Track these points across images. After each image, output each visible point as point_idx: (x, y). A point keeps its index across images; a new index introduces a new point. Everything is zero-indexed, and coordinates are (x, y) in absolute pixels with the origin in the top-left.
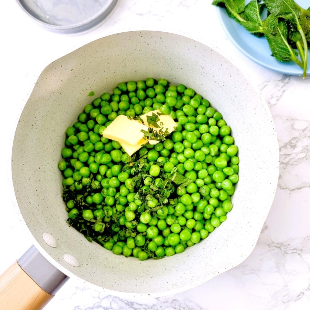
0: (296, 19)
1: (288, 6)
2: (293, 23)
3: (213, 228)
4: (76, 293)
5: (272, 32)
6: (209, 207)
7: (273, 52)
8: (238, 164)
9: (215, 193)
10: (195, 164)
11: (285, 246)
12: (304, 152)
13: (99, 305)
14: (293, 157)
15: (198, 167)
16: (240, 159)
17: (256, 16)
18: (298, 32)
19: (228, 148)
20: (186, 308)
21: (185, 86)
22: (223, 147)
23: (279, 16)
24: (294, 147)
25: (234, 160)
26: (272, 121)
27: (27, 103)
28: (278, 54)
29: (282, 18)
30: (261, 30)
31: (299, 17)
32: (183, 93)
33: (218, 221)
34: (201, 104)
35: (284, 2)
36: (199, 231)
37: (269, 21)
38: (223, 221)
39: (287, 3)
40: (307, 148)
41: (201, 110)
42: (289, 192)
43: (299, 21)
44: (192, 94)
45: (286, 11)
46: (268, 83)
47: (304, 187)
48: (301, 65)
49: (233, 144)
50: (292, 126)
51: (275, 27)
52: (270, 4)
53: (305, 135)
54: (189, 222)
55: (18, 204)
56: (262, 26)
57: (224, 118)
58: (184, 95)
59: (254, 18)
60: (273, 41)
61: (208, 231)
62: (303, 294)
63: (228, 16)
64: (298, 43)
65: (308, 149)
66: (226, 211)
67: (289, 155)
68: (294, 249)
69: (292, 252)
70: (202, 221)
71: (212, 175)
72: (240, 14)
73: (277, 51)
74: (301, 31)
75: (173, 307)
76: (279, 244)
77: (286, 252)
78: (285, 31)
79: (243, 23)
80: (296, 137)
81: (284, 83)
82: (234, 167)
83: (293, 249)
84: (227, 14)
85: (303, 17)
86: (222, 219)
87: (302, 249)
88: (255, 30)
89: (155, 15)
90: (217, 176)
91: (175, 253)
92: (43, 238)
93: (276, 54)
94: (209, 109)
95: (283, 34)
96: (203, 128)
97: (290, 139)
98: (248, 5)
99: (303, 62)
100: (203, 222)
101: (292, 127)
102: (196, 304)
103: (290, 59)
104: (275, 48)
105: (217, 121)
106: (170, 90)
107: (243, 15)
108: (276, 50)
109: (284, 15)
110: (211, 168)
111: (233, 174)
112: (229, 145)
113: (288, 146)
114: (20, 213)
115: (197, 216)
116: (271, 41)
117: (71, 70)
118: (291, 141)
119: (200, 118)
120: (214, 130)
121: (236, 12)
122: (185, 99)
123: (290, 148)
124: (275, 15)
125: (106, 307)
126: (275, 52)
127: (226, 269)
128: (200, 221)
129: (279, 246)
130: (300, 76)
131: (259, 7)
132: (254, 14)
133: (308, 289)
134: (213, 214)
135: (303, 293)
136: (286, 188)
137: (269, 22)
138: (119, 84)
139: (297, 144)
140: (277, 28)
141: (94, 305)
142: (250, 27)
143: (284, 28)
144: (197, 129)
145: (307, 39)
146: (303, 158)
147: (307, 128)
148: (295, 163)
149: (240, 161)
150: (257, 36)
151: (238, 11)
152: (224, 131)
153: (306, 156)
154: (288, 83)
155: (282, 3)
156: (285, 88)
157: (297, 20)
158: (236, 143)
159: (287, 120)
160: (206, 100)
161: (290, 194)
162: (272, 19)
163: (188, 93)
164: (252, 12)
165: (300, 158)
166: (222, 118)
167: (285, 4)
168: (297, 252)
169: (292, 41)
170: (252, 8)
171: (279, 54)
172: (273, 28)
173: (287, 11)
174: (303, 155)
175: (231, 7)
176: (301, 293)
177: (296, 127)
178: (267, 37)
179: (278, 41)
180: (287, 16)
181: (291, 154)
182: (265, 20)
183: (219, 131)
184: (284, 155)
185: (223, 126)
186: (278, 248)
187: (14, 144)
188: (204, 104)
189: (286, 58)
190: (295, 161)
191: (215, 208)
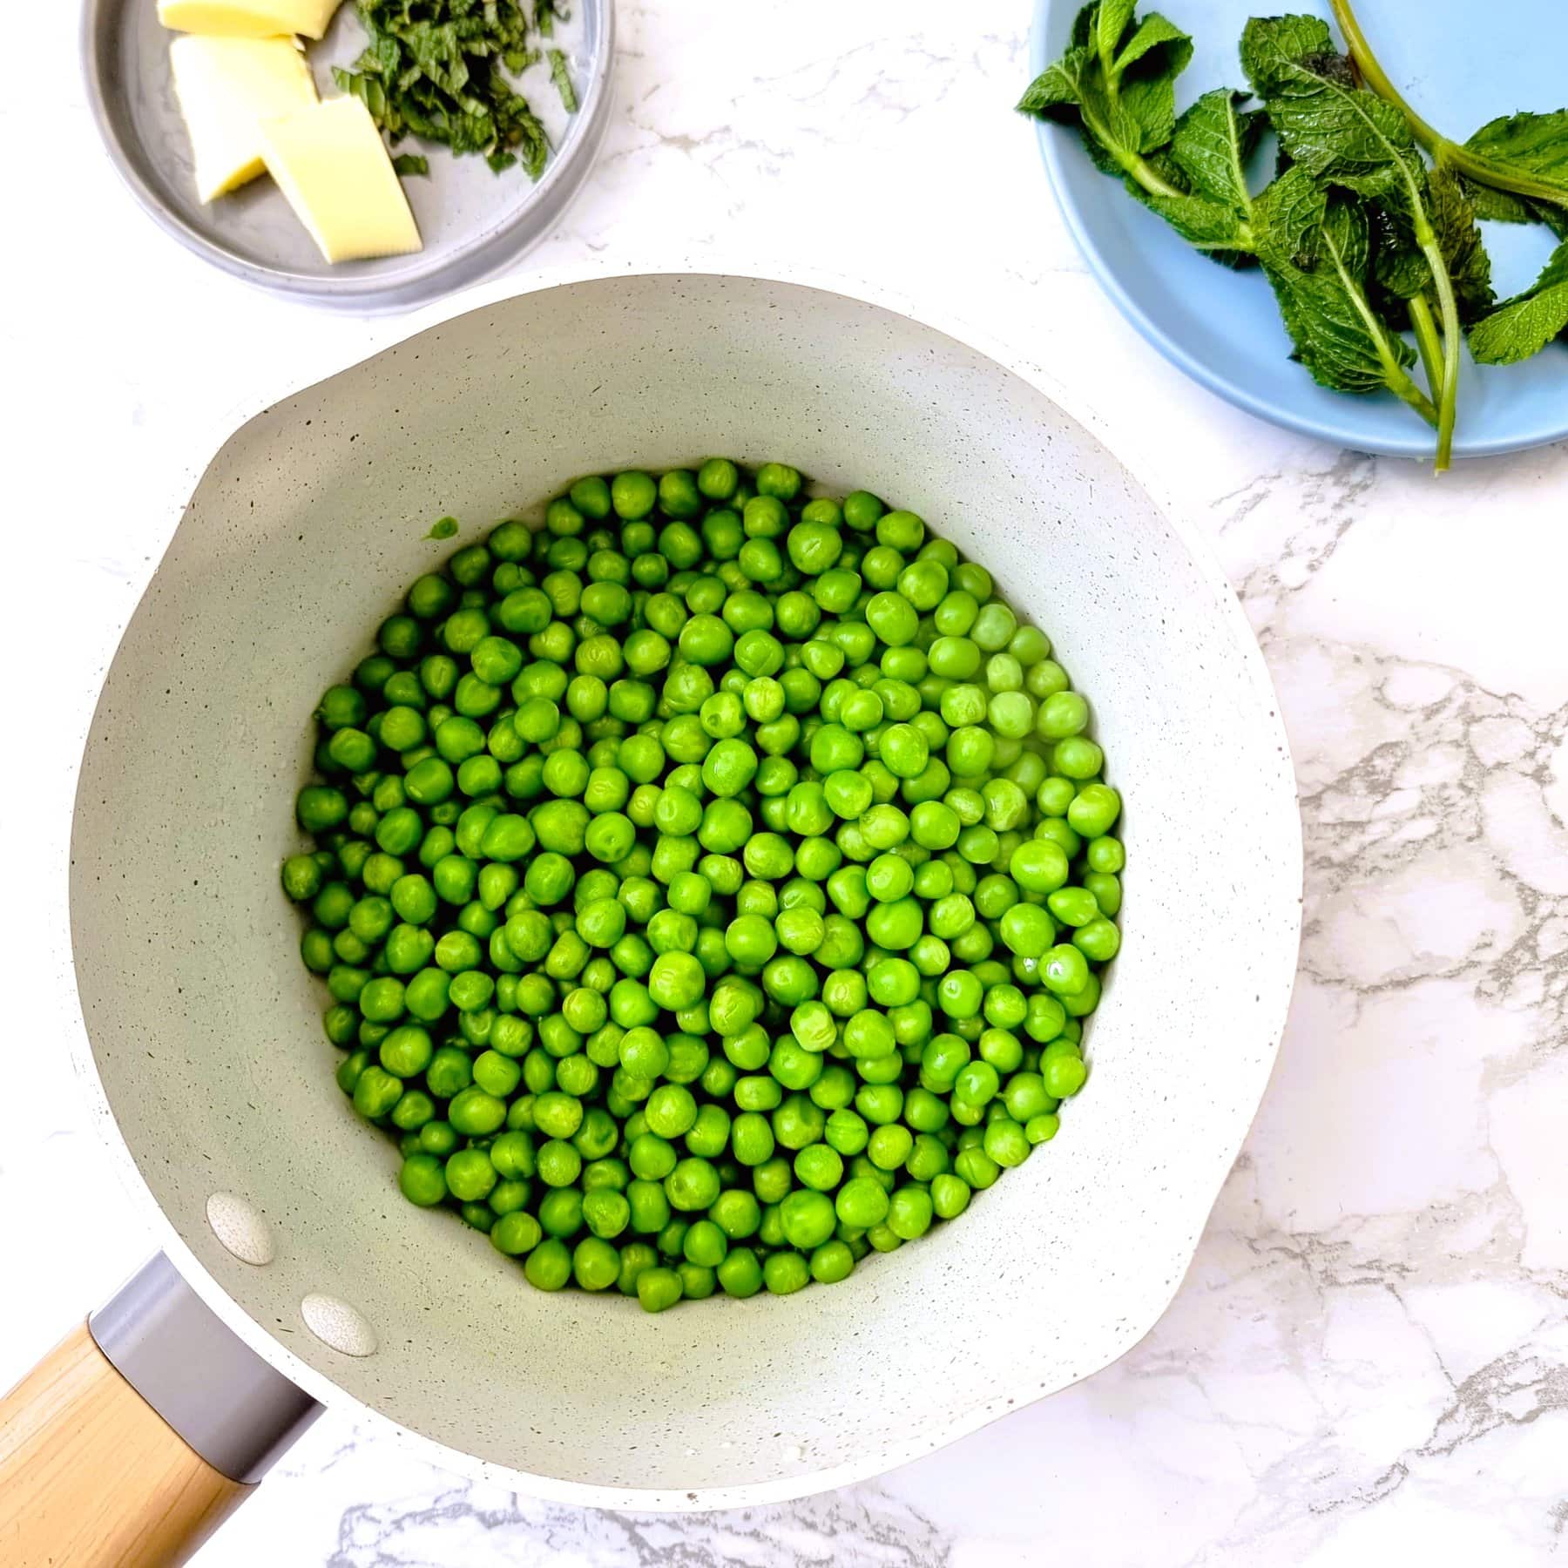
0: (1408, 194)
1: (1376, 131)
2: (1399, 211)
3: (992, 1172)
4: (352, 1446)
5: (1298, 253)
6: (976, 1074)
7: (1299, 343)
8: (1118, 874)
9: (1006, 1006)
10: (916, 869)
11: (1329, 1248)
12: (1432, 813)
13: (460, 1505)
14: (1377, 837)
15: (933, 880)
16: (1128, 851)
17: (1224, 174)
18: (1421, 254)
19: (1076, 794)
20: (864, 1525)
21: (883, 498)
22: (1052, 794)
23: (1333, 180)
24: (1382, 788)
25: (1102, 853)
26: (1272, 714)
27: (145, 595)
28: (1323, 355)
29: (1343, 188)
30: (1246, 238)
31: (1427, 185)
32: (872, 532)
33: (1019, 1141)
34: (952, 587)
35: (1355, 114)
36: (929, 1183)
37: (1283, 200)
38: (1042, 1142)
39: (1371, 117)
40: (1446, 794)
41: (951, 615)
42: (1352, 997)
43: (1423, 204)
44: (915, 538)
45: (1367, 156)
46: (1274, 486)
47: (1423, 976)
48: (1430, 410)
49: (1100, 776)
50: (1379, 689)
51: (1313, 232)
52: (1291, 118)
53: (1437, 733)
54: (884, 1139)
55: (99, 1064)
56: (1251, 222)
57: (1060, 654)
58: (877, 544)
59: (1216, 184)
60: (1300, 297)
61: (967, 1182)
62: (1405, 1471)
63: (1094, 165)
64: (1418, 306)
65: (1447, 799)
66: (1054, 1093)
67: (1359, 825)
68: (1369, 1266)
69: (1357, 1278)
70: (942, 1136)
71: (999, 919)
72: (1147, 157)
73: (1316, 342)
74: (1432, 250)
75: (804, 1521)
76: (1298, 1238)
77: (1330, 1279)
78: (1356, 247)
79: (1162, 202)
80: (1396, 744)
81: (1345, 484)
82: (1100, 885)
83: (1364, 1262)
84: (1089, 158)
85: (1444, 183)
86: (1036, 1131)
87: (1407, 1265)
88: (1220, 239)
89: (750, 144)
90: (1020, 927)
91: (812, 1280)
92: (207, 1221)
93: (1311, 353)
94: (992, 610)
95: (1348, 265)
96: (961, 702)
97: (1366, 754)
98: (1191, 117)
99: (1436, 395)
100: (949, 1136)
101: (1376, 694)
102: (911, 1509)
103: (1378, 381)
104: (1308, 328)
105: (1027, 669)
106: (810, 521)
107: (1164, 164)
108: (1314, 338)
109: (1354, 173)
110: (994, 892)
111: (1093, 921)
112: (1078, 784)
113: (1358, 785)
114: (106, 1106)
115: (922, 1110)
116: (1290, 294)
117: (352, 439)
118: (1368, 760)
119: (944, 653)
120: (1011, 711)
121: (1131, 147)
122: (878, 564)
123: (1363, 791)
124: (1315, 173)
125: (494, 1514)
126: (1309, 342)
127: (1043, 1385)
128: (934, 1134)
129: (1297, 1250)
130: (1420, 459)
131: (1242, 131)
132: (1214, 162)
133: (1427, 1449)
134: (994, 1103)
135: (1404, 1467)
136: (1340, 981)
137: (1282, 205)
138: (573, 483)
139: (1395, 774)
140: (1324, 237)
141: (436, 1501)
142: (1194, 225)
143: (1356, 233)
144: (931, 706)
145: (1456, 285)
146: (1426, 840)
147: (1448, 699)
148: (1385, 864)
149: (1129, 860)
150: (1227, 263)
151: (1142, 144)
152: (1058, 714)
153: (1440, 831)
154: (1365, 487)
155: (1349, 117)
156: (1349, 511)
157: (1416, 199)
158: (1113, 777)
159: (1357, 660)
160: (978, 566)
161: (1358, 1006)
162: (1297, 191)
163: (894, 531)
164: (1207, 154)
165: (1410, 842)
166: (1050, 656)
167: (1360, 121)
168: (1382, 1280)
169: (1389, 292)
170: (1205, 132)
171: (1327, 356)
172: (1300, 234)
173: (1367, 158)
174: (1425, 827)
175: (1107, 126)
176: (1394, 1466)
177: (1393, 693)
178: (1275, 274)
179: (1322, 298)
180: (1370, 180)
181: (1369, 822)
182: (1266, 193)
183: (1035, 718)
184: (1334, 826)
185: (1052, 693)
186: (1295, 1256)
187: (82, 788)
188: (967, 584)
189: (1361, 374)
190: (1387, 856)
191: (1005, 1079)
